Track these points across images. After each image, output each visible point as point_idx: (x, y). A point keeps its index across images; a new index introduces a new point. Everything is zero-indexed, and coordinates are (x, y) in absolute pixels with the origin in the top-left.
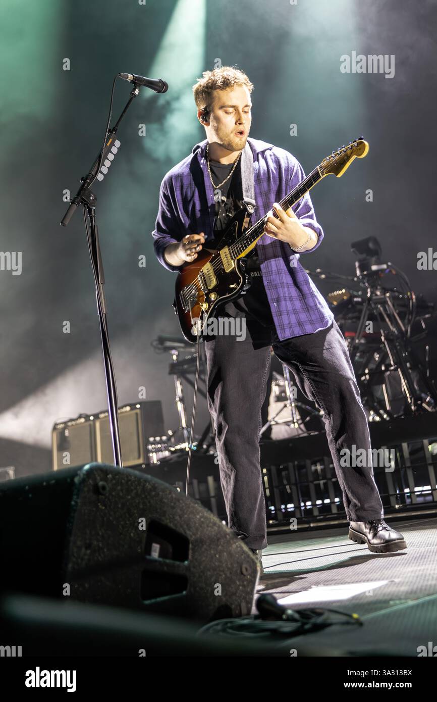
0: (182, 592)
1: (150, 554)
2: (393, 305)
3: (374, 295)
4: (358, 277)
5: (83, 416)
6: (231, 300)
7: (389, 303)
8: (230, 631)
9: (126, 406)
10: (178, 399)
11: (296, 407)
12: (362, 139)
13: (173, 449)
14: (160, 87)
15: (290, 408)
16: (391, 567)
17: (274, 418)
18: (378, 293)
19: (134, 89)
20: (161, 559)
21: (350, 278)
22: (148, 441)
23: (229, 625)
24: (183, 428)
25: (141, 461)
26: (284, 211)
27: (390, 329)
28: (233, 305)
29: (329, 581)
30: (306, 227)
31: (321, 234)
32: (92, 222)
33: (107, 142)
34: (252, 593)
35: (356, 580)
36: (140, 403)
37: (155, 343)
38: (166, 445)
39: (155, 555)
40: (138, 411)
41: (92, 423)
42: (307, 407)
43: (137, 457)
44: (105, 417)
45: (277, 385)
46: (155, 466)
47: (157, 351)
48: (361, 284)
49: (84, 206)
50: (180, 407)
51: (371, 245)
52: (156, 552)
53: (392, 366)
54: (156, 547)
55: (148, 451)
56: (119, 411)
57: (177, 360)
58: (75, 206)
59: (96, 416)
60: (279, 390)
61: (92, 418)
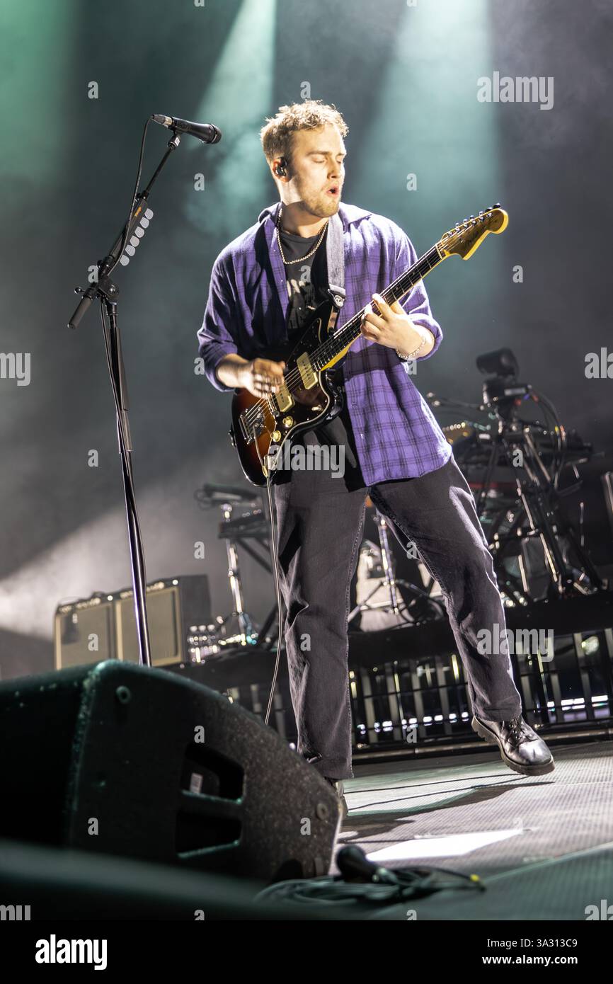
0: (232, 841)
1: (188, 788)
2: (535, 445)
3: (507, 430)
4: (485, 405)
5: (98, 595)
6: (313, 427)
7: (529, 442)
8: (299, 897)
9: (158, 582)
10: (231, 573)
11: (397, 585)
12: (499, 207)
13: (223, 643)
14: (209, 134)
15: (388, 587)
16: (527, 810)
17: (365, 601)
18: (514, 428)
19: (174, 138)
20: (203, 796)
21: (474, 406)
22: (189, 631)
23: (298, 888)
24: (238, 614)
25: (178, 659)
26: (387, 306)
27: (529, 478)
28: (314, 434)
29: (440, 828)
30: (418, 326)
31: (439, 335)
32: (112, 323)
33: (135, 211)
34: (330, 845)
35: (477, 829)
36: (178, 579)
37: (200, 495)
38: (214, 637)
39: (196, 790)
40: (175, 589)
41: (110, 605)
42: (413, 586)
43: (173, 653)
44: (129, 597)
45: (371, 555)
46: (198, 666)
47: (203, 505)
48: (490, 416)
49: (102, 301)
50: (234, 583)
51: (504, 361)
52: (196, 785)
53: (531, 530)
54: (197, 779)
55: (189, 646)
56: (148, 589)
57: (230, 518)
58: (88, 302)
59: (117, 596)
60: (374, 561)
61: (110, 598)
